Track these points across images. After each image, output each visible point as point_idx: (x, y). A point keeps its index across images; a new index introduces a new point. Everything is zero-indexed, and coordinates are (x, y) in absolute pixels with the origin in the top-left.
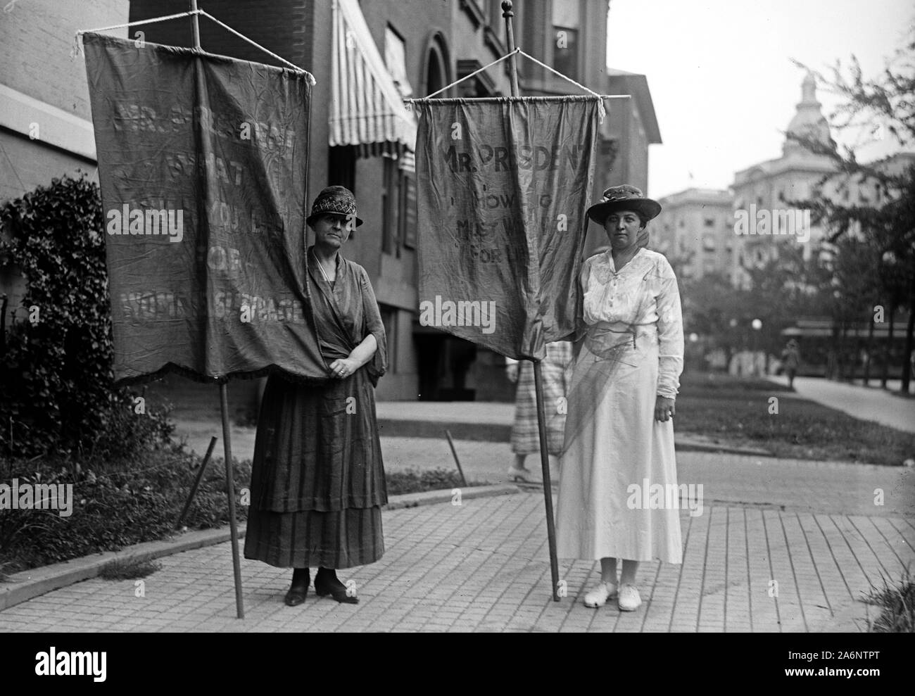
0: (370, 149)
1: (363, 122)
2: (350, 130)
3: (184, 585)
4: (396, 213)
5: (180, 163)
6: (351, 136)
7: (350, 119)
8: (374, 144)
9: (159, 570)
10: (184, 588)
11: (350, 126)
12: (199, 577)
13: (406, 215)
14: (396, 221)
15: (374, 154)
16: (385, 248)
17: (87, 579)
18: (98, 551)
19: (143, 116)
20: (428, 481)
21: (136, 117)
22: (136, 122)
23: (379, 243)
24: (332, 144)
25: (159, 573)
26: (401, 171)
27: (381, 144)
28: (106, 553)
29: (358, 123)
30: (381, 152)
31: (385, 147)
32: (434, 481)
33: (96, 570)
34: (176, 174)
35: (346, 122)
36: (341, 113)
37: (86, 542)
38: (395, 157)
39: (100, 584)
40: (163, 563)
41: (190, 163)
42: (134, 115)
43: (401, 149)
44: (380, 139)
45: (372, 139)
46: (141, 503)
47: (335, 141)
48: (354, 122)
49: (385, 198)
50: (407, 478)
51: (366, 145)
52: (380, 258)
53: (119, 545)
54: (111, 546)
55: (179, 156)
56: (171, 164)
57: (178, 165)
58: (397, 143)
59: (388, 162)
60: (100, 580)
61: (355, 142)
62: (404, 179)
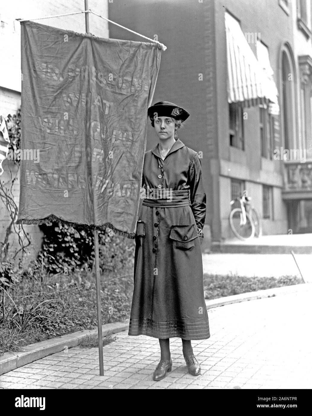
0: (251, 103)
1: (245, 88)
2: (239, 94)
3: (125, 351)
4: (268, 136)
5: (71, 99)
6: (239, 96)
7: (238, 88)
8: (252, 99)
9: (114, 341)
10: (124, 353)
11: (239, 92)
12: (135, 346)
13: (274, 137)
14: (268, 141)
15: (253, 105)
16: (263, 155)
17: (71, 347)
18: (81, 330)
19: (49, 71)
20: (282, 281)
21: (44, 70)
22: (45, 73)
23: (259, 153)
24: (230, 101)
25: (114, 342)
26: (270, 115)
27: (256, 99)
28: (85, 331)
29: (243, 90)
30: (257, 104)
31: (259, 101)
32: (286, 281)
33: (77, 342)
34: (68, 105)
35: (236, 90)
36: (233, 85)
37: (73, 325)
38: (265, 107)
39: (78, 350)
40: (118, 336)
41: (76, 99)
42: (43, 69)
43: (267, 101)
44: (255, 97)
45: (250, 97)
46: (112, 299)
47: (231, 100)
48: (240, 90)
49: (262, 129)
50: (270, 279)
51: (248, 101)
52: (261, 160)
53: (93, 325)
54: (89, 326)
55: (70, 95)
56: (65, 99)
57: (69, 100)
58: (265, 98)
59: (262, 110)
60: (78, 348)
61: (242, 99)
62: (272, 118)
